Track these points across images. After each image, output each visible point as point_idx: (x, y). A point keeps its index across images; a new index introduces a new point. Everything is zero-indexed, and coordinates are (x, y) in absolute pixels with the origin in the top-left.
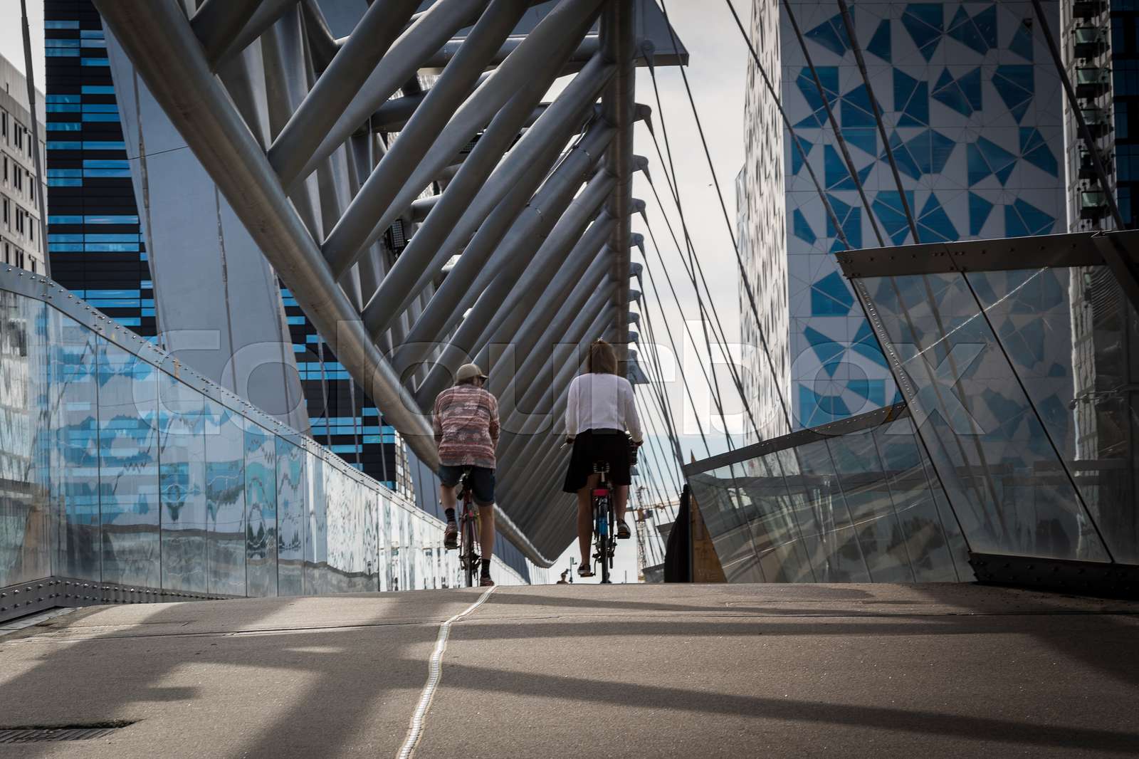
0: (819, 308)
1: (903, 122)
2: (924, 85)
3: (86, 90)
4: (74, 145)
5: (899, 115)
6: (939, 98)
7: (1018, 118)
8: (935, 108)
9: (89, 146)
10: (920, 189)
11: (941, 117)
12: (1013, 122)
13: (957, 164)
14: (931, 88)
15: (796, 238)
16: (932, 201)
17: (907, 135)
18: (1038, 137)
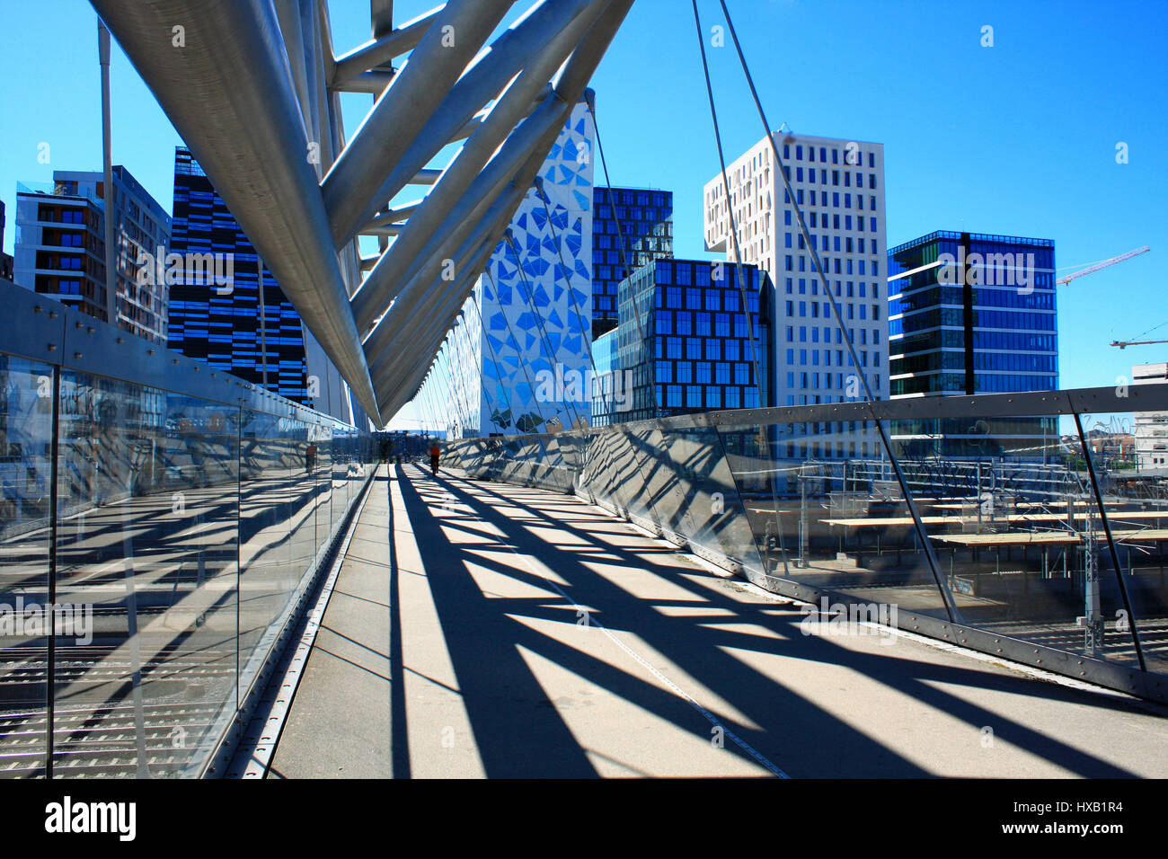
0: (493, 327)
1: (530, 254)
2: (539, 240)
3: (190, 216)
4: (183, 239)
5: (528, 251)
6: (544, 245)
7: (575, 255)
8: (543, 250)
9: (190, 240)
10: (536, 281)
11: (545, 254)
12: (572, 257)
13: (551, 272)
14: (541, 241)
15: (486, 298)
16: (540, 287)
17: (532, 259)
18: (582, 264)
